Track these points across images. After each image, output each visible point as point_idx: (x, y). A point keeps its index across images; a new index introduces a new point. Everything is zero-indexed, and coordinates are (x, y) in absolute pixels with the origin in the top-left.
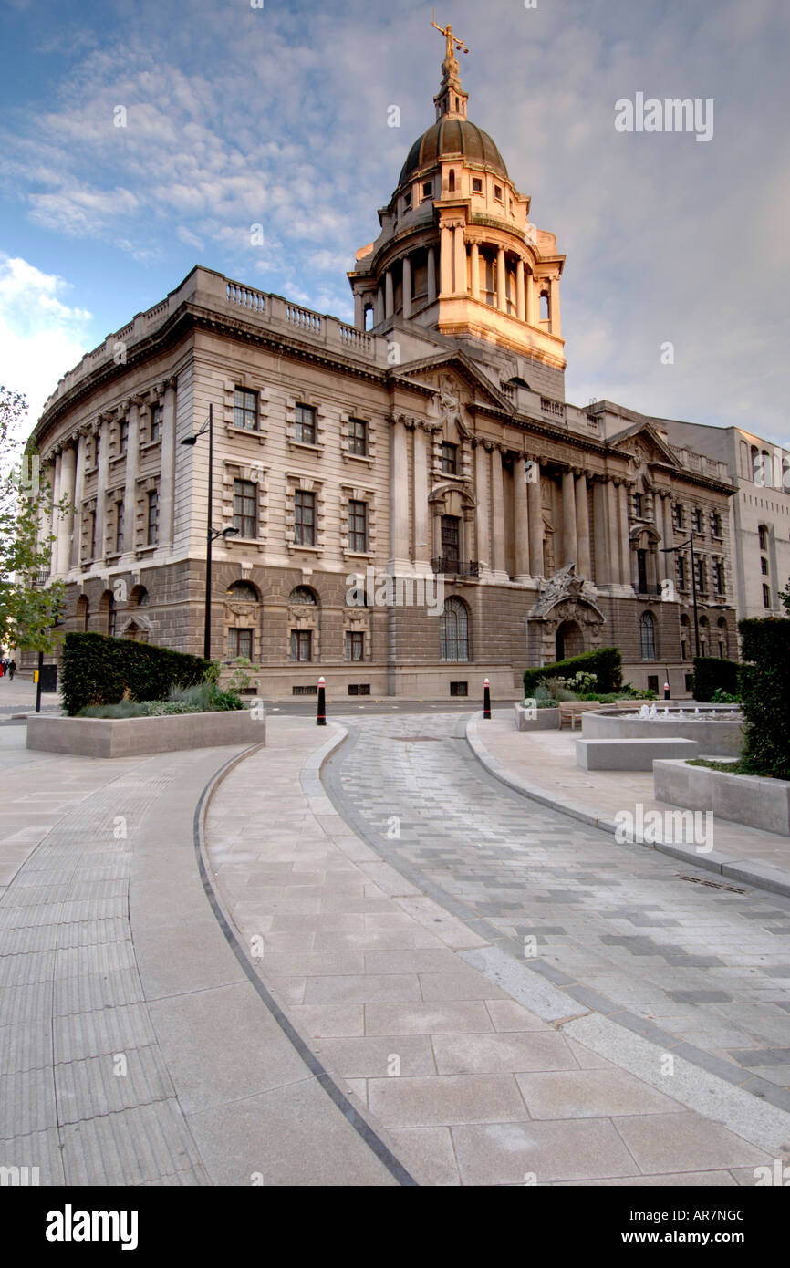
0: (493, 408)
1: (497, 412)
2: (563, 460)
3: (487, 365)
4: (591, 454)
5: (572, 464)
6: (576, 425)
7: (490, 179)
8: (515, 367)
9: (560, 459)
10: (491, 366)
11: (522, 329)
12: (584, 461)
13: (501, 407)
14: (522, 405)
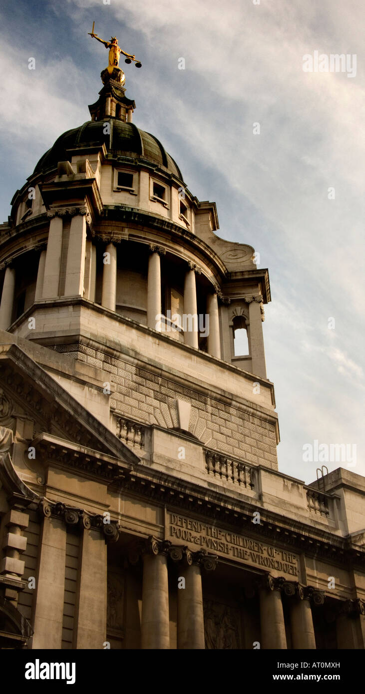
0: (84, 450)
1: (94, 459)
2: (257, 565)
3: (83, 383)
4: (318, 560)
5: (275, 574)
6: (282, 503)
7: (145, 176)
8: (173, 412)
9: (250, 562)
10: (91, 386)
11: (191, 358)
12: (303, 570)
13: (108, 451)
14: (160, 457)
